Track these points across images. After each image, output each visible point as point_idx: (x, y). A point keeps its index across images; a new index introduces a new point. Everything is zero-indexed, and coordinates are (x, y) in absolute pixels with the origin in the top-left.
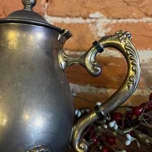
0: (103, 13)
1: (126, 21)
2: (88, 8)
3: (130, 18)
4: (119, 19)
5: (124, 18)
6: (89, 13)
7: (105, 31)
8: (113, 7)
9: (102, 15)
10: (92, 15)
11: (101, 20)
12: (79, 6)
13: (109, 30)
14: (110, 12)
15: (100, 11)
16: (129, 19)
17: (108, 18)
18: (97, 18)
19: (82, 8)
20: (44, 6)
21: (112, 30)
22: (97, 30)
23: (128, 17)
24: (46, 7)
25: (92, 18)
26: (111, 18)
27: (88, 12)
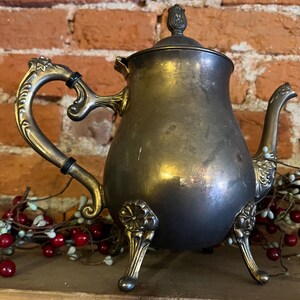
0: (252, 45)
1: (286, 57)
2: (229, 35)
3: (293, 54)
4: (276, 55)
5: (284, 54)
6: (230, 43)
7: (255, 72)
8: (268, 35)
9: (249, 47)
10: (234, 47)
11: (248, 56)
12: (215, 31)
13: (262, 71)
14: (262, 42)
15: (247, 40)
16: (292, 56)
17: (259, 52)
18: (242, 52)
19: (220, 34)
20: (156, 28)
21: (266, 71)
22: (243, 70)
23: (291, 52)
24: (159, 30)
25: (235, 51)
26: (264, 52)
27: (229, 41)
